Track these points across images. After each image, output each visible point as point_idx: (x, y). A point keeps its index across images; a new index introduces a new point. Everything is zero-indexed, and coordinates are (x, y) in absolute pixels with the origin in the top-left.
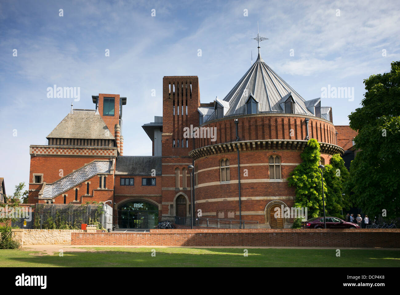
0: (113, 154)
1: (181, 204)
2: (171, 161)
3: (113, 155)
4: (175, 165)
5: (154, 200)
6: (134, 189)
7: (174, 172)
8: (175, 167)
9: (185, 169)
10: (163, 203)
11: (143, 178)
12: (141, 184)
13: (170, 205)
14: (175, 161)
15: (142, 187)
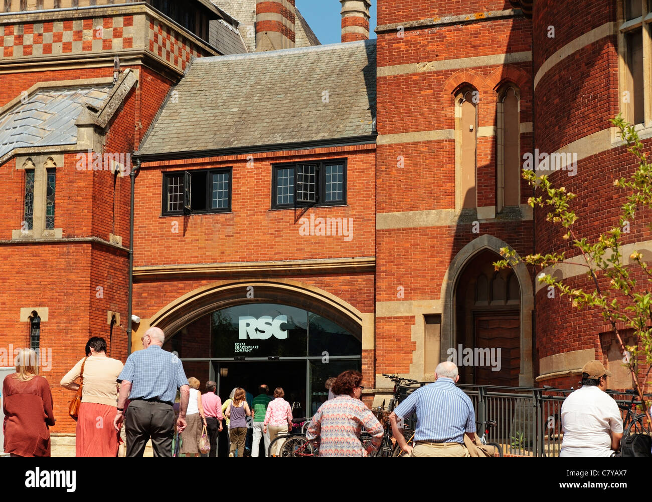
0: (128, 42)
1: (496, 312)
2: (429, 48)
3: (128, 50)
4: (448, 73)
5: (337, 294)
6: (230, 230)
7: (446, 112)
8: (453, 83)
9: (515, 90)
10: (383, 308)
11: (277, 167)
12: (269, 201)
13: (420, 320)
14: (451, 44)
15: (276, 214)
